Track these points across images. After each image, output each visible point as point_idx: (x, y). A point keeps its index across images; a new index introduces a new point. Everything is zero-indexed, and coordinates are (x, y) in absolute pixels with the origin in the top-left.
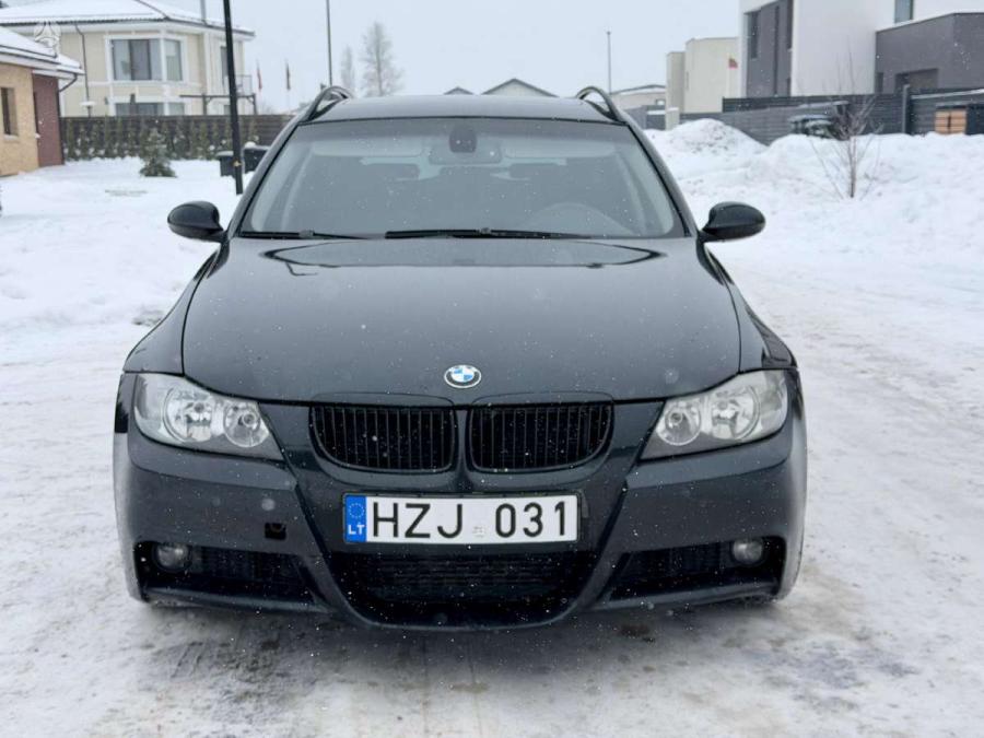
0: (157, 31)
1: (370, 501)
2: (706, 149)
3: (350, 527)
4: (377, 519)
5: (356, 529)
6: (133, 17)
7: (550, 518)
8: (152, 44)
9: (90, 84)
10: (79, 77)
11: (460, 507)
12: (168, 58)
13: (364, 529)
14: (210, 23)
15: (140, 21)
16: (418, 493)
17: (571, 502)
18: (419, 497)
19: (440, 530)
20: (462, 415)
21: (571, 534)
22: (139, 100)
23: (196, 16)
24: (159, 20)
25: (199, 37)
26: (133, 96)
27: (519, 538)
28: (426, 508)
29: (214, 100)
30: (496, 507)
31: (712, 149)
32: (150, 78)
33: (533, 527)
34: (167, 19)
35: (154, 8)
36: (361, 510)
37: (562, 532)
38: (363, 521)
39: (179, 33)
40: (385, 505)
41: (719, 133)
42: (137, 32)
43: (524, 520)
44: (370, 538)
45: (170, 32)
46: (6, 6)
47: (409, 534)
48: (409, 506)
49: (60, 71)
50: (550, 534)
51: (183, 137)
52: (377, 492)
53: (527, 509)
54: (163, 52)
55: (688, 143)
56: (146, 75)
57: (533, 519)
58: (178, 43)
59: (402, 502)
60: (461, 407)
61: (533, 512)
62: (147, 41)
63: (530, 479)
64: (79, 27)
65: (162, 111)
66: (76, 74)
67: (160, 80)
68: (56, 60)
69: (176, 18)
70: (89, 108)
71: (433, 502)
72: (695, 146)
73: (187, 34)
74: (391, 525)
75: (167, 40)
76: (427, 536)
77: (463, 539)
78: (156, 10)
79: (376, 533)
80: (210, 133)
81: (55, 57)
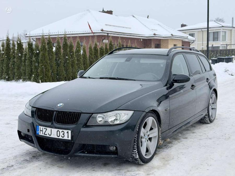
0: (220, 30)
1: (40, 127)
4: (40, 131)
5: (38, 132)
6: (215, 27)
7: (66, 134)
8: (219, 33)
9: (203, 43)
10: (195, 41)
11: (51, 130)
12: (222, 36)
14: (234, 27)
15: (217, 27)
16: (46, 126)
17: (70, 132)
21: (70, 138)
22: (214, 46)
23: (231, 25)
24: (221, 27)
25: (231, 30)
26: (213, 45)
27: (60, 137)
29: (229, 45)
30: (57, 131)
32: (218, 41)
33: (63, 136)
34: (223, 27)
35: (220, 24)
36: (38, 128)
37: (68, 138)
38: (39, 131)
39: (226, 30)
42: (215, 30)
43: (61, 134)
45: (223, 29)
46: (187, 26)
49: (188, 40)
50: (66, 138)
51: (219, 54)
53: (62, 132)
54: (221, 35)
56: (217, 40)
57: (63, 134)
58: (225, 32)
59: (44, 128)
60: (55, 111)
61: (63, 133)
62: (218, 32)
63: (64, 126)
64: (202, 30)
65: (220, 48)
66: (194, 41)
67: (220, 41)
68: (188, 38)
69: (225, 26)
70: (203, 48)
73: (228, 30)
75: (222, 31)
76: (47, 135)
77: (52, 136)
78: (221, 25)
79: (40, 133)
80: (226, 53)
81: (188, 37)
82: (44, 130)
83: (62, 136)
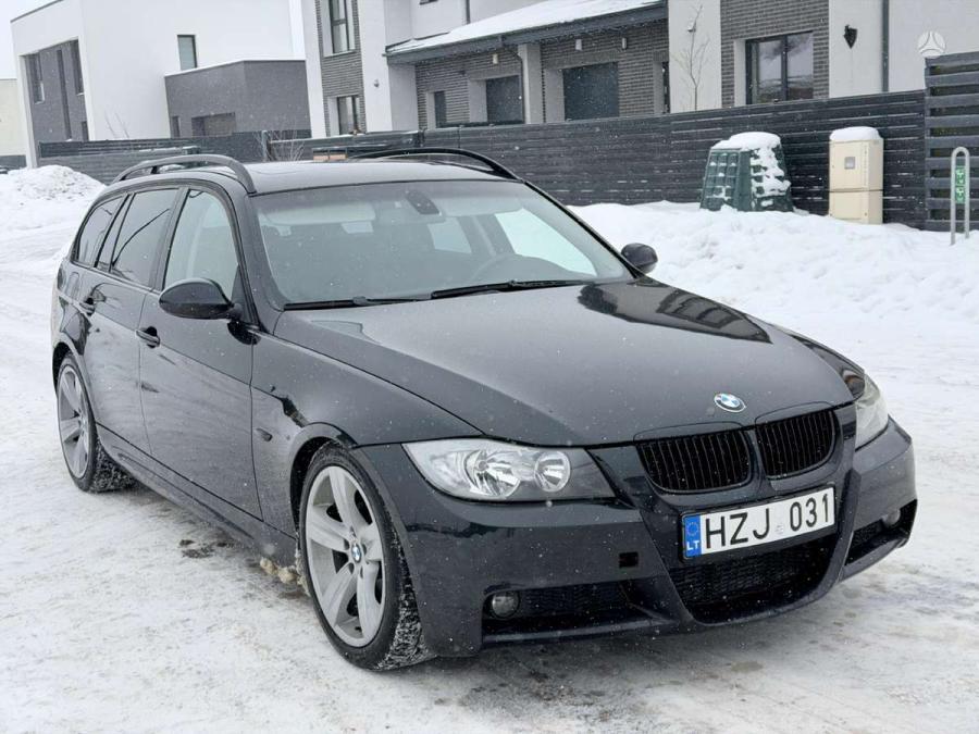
1: (703, 518)
2: (60, 196)
3: (688, 544)
4: (709, 533)
13: (699, 544)
18: (740, 508)
19: (755, 533)
20: (752, 434)
27: (805, 529)
28: (744, 516)
31: (67, 195)
40: (715, 519)
41: (70, 179)
44: (705, 551)
47: (734, 541)
48: (733, 517)
52: (708, 509)
55: (38, 190)
59: (727, 514)
71: (750, 510)
72: (47, 193)
74: (720, 535)
82: (731, 526)
83: (807, 522)
